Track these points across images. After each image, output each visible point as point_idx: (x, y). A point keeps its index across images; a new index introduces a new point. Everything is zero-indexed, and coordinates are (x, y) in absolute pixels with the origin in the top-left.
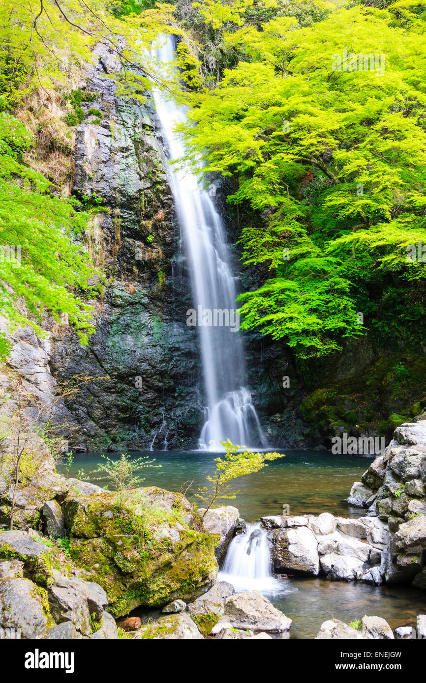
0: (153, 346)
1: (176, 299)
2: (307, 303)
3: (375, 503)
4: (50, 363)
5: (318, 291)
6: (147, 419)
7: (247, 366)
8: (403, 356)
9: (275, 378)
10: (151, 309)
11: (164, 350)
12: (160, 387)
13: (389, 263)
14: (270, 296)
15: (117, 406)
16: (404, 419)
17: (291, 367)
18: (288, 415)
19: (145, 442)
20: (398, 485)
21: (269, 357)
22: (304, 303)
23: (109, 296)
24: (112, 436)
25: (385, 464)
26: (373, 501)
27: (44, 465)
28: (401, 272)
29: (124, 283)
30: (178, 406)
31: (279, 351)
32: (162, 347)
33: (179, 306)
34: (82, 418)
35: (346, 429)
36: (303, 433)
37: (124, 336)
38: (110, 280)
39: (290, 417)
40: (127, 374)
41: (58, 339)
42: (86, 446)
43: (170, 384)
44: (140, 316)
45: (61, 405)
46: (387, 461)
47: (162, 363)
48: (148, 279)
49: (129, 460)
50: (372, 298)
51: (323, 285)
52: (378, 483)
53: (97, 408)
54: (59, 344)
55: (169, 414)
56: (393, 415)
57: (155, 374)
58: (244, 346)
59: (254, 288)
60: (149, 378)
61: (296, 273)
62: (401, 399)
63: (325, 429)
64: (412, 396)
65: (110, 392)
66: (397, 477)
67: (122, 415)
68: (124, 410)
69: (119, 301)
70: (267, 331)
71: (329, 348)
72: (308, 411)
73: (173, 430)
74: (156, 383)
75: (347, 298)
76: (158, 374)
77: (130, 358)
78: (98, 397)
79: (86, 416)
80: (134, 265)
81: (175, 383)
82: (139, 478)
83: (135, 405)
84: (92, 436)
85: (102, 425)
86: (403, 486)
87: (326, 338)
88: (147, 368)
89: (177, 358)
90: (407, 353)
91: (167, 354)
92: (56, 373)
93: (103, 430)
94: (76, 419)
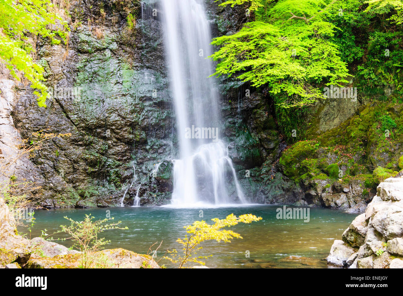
0: (123, 95)
1: (147, 44)
2: (288, 49)
3: (355, 262)
4: (12, 114)
5: (301, 36)
6: (117, 174)
7: (224, 117)
8: (390, 105)
9: (253, 129)
10: (120, 55)
11: (135, 99)
12: (131, 140)
13: (377, 6)
14: (248, 41)
15: (85, 160)
16: (390, 173)
17: (271, 117)
18: (267, 169)
19: (115, 198)
20: (380, 243)
21: (248, 107)
22: (286, 49)
23: (74, 40)
24: (80, 192)
25: (367, 221)
26: (354, 259)
27: (5, 226)
28: (389, 15)
29: (90, 28)
30: (150, 160)
31: (258, 100)
32: (132, 96)
33: (150, 52)
34: (48, 172)
35: (329, 183)
36: (283, 188)
37: (91, 85)
38: (75, 23)
39: (269, 170)
40: (95, 125)
41: (21, 88)
42: (53, 202)
43: (142, 136)
44: (108, 62)
45: (25, 159)
46: (369, 218)
47: (132, 113)
48: (117, 23)
49: (94, 221)
50: (357, 43)
51: (307, 30)
52: (359, 241)
53: (64, 162)
54: (22, 93)
55: (140, 168)
56: (378, 169)
57: (126, 125)
58: (220, 95)
59: (231, 33)
60: (119, 129)
61: (276, 16)
62: (387, 152)
63: (307, 183)
64: (399, 149)
65: (78, 145)
66: (379, 235)
67: (90, 170)
68: (93, 164)
69: (86, 47)
70: (246, 78)
71: (312, 97)
72: (289, 164)
73: (146, 185)
74: (127, 135)
75: (332, 44)
76: (129, 126)
77: (99, 108)
78: (65, 150)
79: (52, 170)
80: (101, 7)
81: (147, 135)
82: (105, 240)
83: (104, 158)
84: (59, 192)
85: (69, 179)
86: (385, 244)
87: (309, 86)
88: (117, 118)
89: (149, 108)
90: (394, 102)
91: (138, 104)
92: (19, 125)
93: (71, 185)
94: (42, 174)
